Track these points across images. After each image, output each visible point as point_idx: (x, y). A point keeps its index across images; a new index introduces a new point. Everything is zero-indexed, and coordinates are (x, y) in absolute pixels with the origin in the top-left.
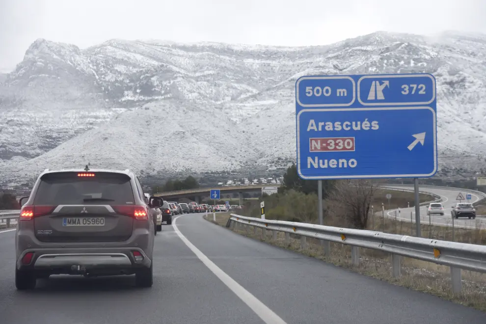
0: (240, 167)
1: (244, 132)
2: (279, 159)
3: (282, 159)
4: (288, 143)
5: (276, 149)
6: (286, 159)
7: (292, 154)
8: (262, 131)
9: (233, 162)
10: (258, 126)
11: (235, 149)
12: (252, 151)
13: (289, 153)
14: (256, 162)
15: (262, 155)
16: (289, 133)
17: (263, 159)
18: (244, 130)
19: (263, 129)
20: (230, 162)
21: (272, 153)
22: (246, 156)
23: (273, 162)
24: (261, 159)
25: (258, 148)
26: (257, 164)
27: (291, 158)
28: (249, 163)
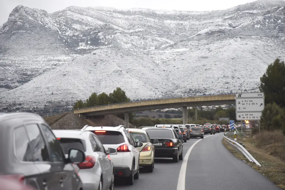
0: (162, 96)
1: (164, 71)
2: (190, 90)
3: (193, 90)
4: (197, 78)
5: (188, 83)
6: (195, 90)
7: (199, 87)
8: (178, 70)
9: (157, 92)
10: (174, 67)
11: (158, 83)
12: (170, 84)
13: (197, 85)
14: (173, 93)
15: (177, 87)
16: (197, 71)
17: (179, 90)
18: (165, 69)
19: (178, 69)
20: (154, 92)
21: (185, 86)
22: (166, 88)
23: (186, 92)
24: (177, 90)
25: (175, 82)
26: (174, 94)
27: (199, 89)
28: (168, 93)
